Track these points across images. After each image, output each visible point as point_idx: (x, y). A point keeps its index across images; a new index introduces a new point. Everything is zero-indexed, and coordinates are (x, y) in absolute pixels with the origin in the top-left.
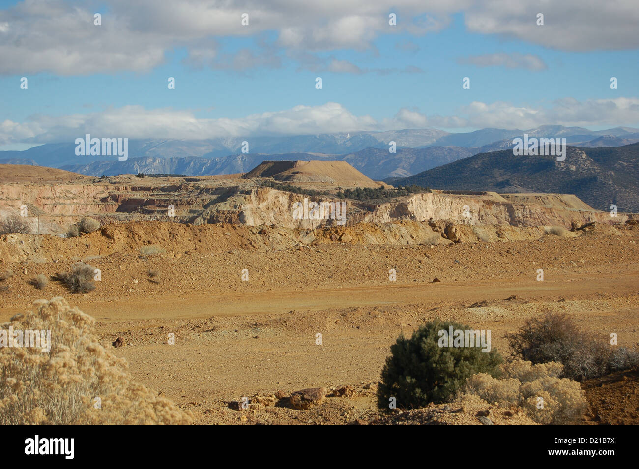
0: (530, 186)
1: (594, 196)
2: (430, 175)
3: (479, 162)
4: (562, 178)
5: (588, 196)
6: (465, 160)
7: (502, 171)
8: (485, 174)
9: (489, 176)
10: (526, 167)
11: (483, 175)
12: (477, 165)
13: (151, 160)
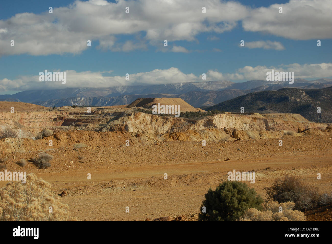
0: (276, 110)
1: (309, 114)
2: (224, 104)
3: (250, 97)
4: (293, 105)
5: (306, 114)
6: (242, 96)
7: (261, 102)
8: (253, 104)
9: (255, 105)
10: (274, 100)
11: (252, 104)
12: (248, 99)
13: (79, 99)
